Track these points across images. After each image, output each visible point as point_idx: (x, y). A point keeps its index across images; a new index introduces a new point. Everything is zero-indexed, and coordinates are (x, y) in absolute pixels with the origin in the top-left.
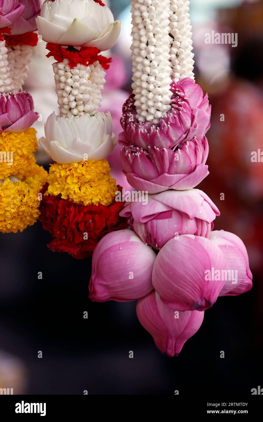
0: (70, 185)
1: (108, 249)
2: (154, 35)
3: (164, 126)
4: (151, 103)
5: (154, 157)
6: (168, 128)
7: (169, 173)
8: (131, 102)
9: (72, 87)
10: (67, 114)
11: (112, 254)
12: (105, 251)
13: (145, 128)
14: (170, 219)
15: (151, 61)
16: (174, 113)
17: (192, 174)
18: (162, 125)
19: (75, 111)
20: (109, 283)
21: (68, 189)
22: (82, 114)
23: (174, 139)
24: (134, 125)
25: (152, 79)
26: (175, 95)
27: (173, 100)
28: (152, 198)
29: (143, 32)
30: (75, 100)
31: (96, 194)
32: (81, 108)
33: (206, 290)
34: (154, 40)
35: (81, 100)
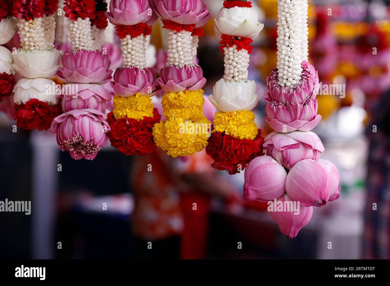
0: (231, 125)
1: (258, 167)
2: (294, 32)
3: (299, 89)
4: (290, 75)
5: (290, 109)
6: (301, 90)
7: (299, 119)
8: (275, 74)
9: (237, 63)
10: (230, 80)
11: (261, 170)
12: (256, 168)
13: (286, 90)
14: (298, 149)
15: (291, 49)
16: (305, 82)
17: (313, 121)
18: (298, 89)
19: (236, 79)
20: (258, 189)
21: (230, 129)
22: (241, 80)
23: (304, 98)
24: (279, 88)
25: (292, 59)
26: (304, 71)
27: (303, 74)
28: (285, 135)
29: (287, 30)
30: (238, 71)
31: (248, 132)
32: (241, 77)
33: (323, 193)
34: (294, 35)
35: (241, 71)
